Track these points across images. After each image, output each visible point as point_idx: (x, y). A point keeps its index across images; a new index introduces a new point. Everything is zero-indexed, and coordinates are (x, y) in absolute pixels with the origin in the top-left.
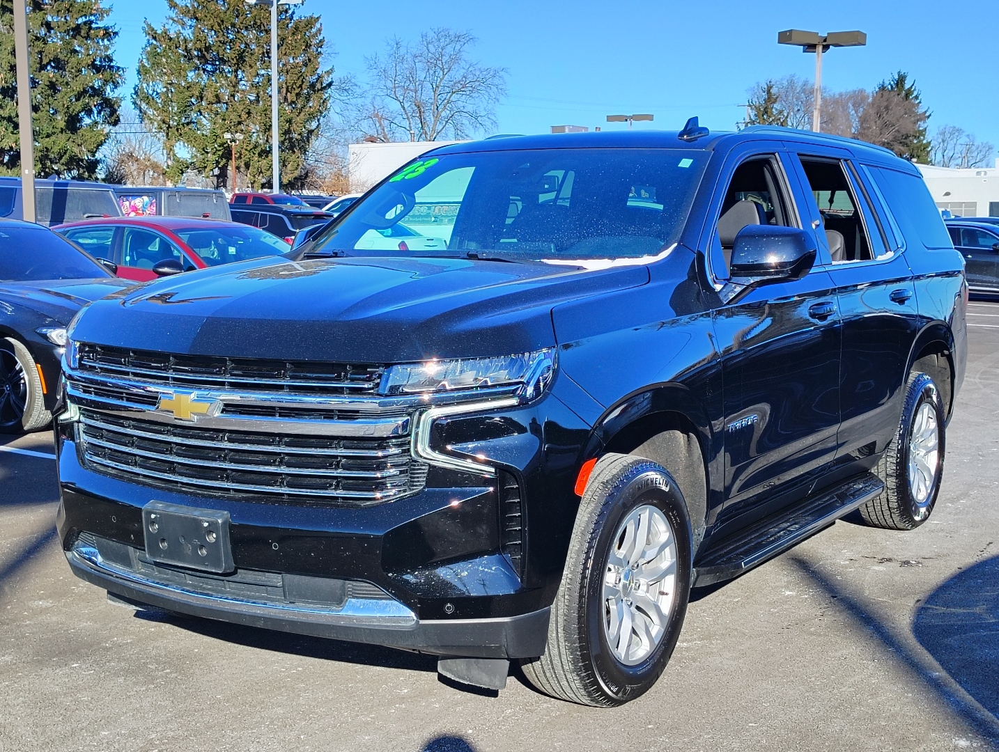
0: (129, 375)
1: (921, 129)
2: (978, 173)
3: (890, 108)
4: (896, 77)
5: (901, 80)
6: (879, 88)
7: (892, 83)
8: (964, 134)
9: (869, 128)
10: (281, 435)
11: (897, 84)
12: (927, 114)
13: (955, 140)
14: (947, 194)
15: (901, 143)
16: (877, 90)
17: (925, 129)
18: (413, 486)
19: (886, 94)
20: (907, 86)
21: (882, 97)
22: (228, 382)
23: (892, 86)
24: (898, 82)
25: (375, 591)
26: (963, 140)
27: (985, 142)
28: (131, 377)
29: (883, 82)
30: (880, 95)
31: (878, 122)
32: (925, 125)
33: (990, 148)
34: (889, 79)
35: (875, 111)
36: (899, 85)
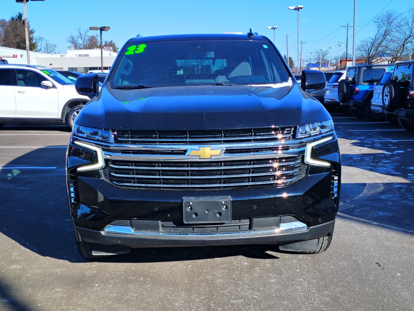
0: (157, 143)
1: (31, 37)
2: (61, 56)
3: (18, 28)
4: (18, 15)
5: (20, 16)
6: (11, 19)
7: (16, 17)
8: (44, 40)
9: (9, 36)
10: (250, 161)
11: (19, 18)
12: (33, 31)
13: (41, 42)
14: (51, 64)
15: (23, 43)
16: (10, 20)
17: (33, 37)
18: (301, 175)
19: (15, 22)
20: (23, 19)
21: (13, 23)
22: (223, 140)
23: (16, 19)
24: (19, 17)
25: (292, 219)
26: (44, 42)
27: (53, 43)
28: (158, 143)
29: (13, 17)
30: (12, 22)
31: (13, 33)
32: (33, 36)
33: (55, 46)
34: (15, 15)
35: (11, 29)
36: (20, 19)
